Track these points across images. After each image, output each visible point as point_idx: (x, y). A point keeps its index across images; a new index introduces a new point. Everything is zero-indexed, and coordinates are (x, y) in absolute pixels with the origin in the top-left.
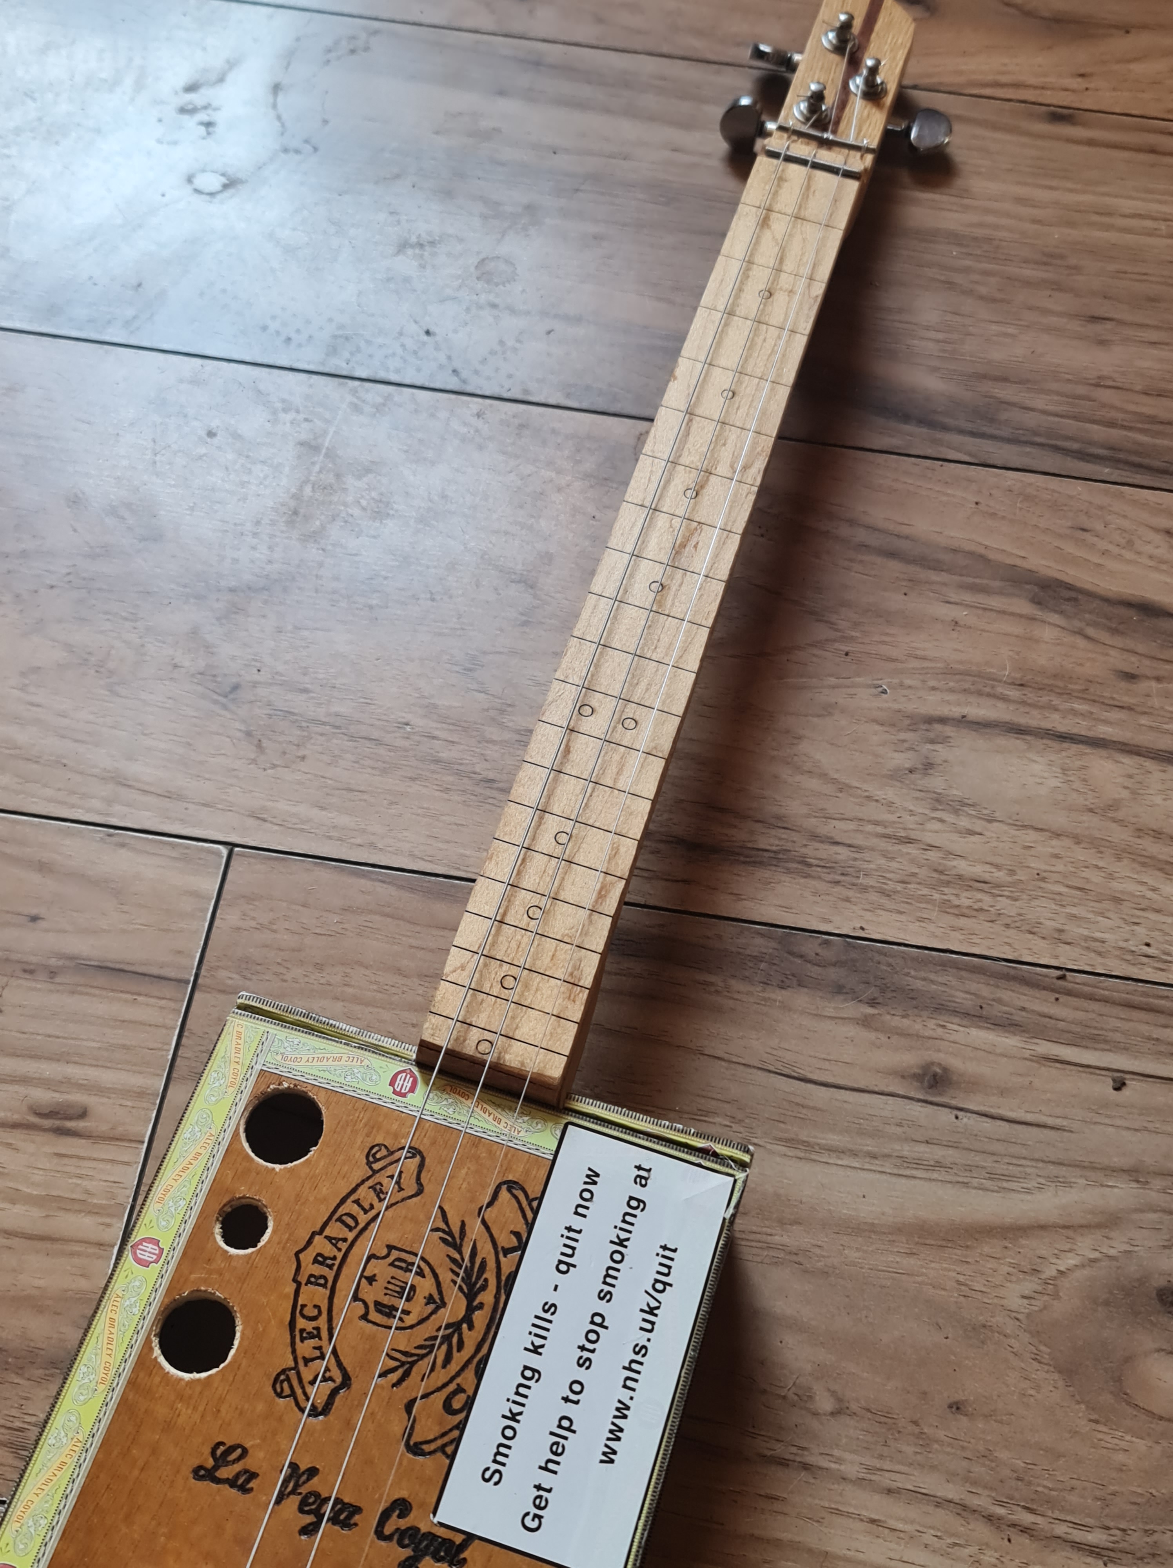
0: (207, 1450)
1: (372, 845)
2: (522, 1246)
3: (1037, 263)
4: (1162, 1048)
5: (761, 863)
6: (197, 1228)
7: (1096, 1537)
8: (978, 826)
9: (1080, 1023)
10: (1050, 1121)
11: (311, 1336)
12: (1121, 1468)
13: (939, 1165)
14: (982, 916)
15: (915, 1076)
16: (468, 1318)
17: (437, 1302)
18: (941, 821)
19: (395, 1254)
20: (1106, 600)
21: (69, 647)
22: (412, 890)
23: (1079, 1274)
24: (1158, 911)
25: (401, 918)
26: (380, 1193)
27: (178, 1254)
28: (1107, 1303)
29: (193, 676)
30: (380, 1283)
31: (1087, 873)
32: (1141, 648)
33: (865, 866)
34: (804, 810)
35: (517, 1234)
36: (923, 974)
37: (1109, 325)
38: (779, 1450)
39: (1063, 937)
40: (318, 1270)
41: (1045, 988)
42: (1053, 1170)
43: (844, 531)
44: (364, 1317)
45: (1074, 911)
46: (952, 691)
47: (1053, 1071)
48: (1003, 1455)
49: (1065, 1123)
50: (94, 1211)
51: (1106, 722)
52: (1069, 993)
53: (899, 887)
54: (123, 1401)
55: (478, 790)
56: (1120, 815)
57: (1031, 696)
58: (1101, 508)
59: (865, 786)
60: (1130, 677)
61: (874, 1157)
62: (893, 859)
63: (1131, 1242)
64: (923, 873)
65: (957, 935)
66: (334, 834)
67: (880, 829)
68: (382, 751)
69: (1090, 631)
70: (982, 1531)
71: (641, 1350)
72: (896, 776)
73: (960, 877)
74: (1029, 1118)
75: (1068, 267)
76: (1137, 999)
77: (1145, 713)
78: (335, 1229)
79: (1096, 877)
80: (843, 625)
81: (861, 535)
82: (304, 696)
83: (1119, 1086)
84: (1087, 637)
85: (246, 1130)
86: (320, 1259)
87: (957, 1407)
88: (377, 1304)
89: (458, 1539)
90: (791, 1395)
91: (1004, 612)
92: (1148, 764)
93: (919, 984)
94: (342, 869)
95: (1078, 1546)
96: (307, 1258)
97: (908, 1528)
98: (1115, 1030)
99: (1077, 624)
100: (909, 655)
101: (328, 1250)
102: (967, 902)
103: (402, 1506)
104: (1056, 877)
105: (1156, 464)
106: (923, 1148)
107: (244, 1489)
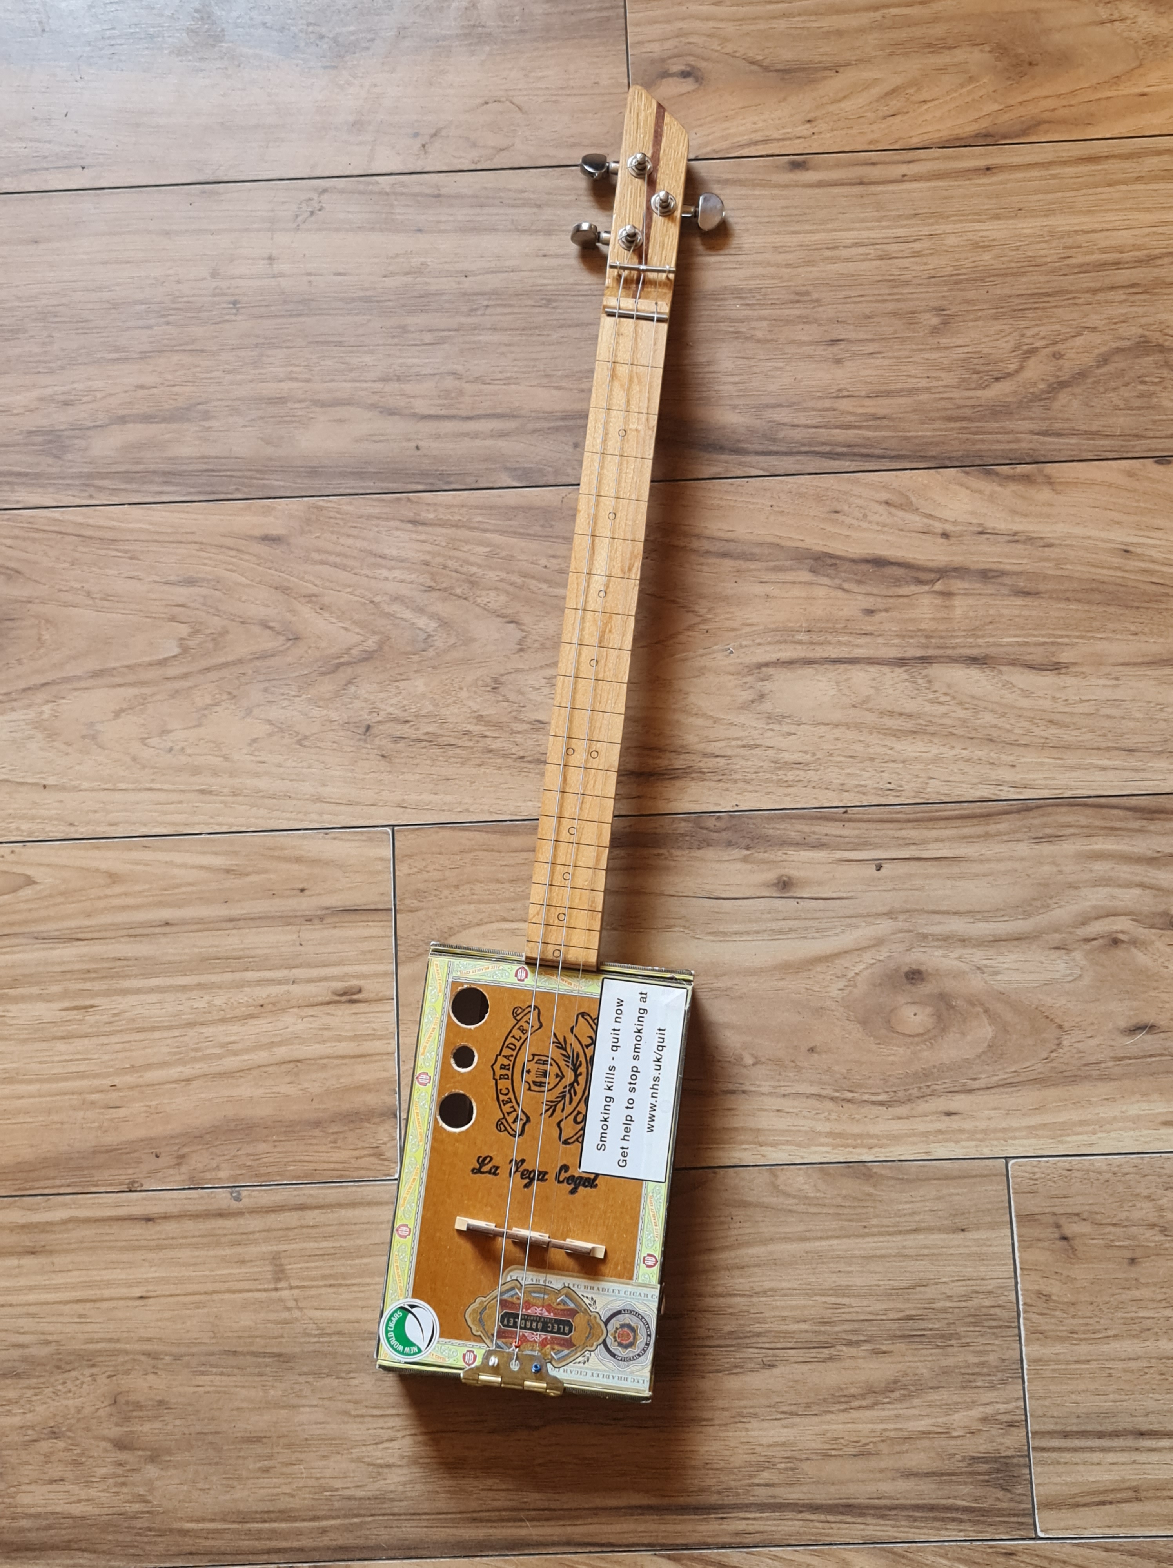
0: (475, 1161)
1: (467, 810)
2: (594, 1043)
3: (792, 302)
4: (901, 842)
5: (678, 777)
6: (443, 1063)
7: (882, 1097)
8: (793, 729)
9: (858, 837)
10: (844, 895)
11: (508, 1102)
12: (893, 1063)
13: (791, 930)
14: (800, 784)
15: (774, 885)
16: (576, 1080)
17: (561, 1076)
18: (772, 730)
19: (536, 1058)
20: (853, 561)
21: (270, 722)
22: (495, 832)
23: (865, 973)
24: (893, 761)
25: (493, 851)
26: (524, 1031)
27: (438, 1077)
28: (880, 984)
29: (342, 725)
30: (533, 1073)
31: (854, 746)
32: (875, 591)
33: (734, 767)
34: (697, 739)
35: (591, 1037)
36: (772, 826)
37: (842, 345)
38: (731, 1087)
39: (845, 788)
40: (504, 1072)
41: (836, 821)
42: (848, 921)
43: (695, 544)
44: (530, 1089)
45: (848, 771)
46: (770, 643)
47: (845, 867)
48: (836, 1068)
49: (852, 894)
50: (380, 1038)
51: (858, 646)
52: (850, 820)
53: (754, 776)
54: (433, 1148)
55: (517, 764)
56: (870, 706)
57: (815, 638)
58: (845, 493)
59: (729, 717)
60: (870, 612)
61: (758, 932)
62: (748, 760)
63: (890, 951)
64: (766, 765)
65: (788, 798)
66: (446, 808)
67: (739, 743)
68: (458, 751)
69: (846, 586)
70: (830, 1105)
71: (656, 1079)
72: (746, 706)
73: (786, 763)
74: (834, 895)
75: (812, 301)
76: (885, 816)
77: (880, 635)
78: (506, 1052)
79: (859, 747)
80: (703, 611)
81: (706, 545)
82: (408, 725)
83: (879, 868)
84: (844, 590)
85: (454, 1012)
86: (503, 1067)
87: (812, 1050)
88: (534, 1082)
89: (592, 1176)
90: (732, 1060)
91: (794, 583)
92: (886, 669)
93: (771, 832)
94: (455, 828)
95: (873, 1103)
96: (497, 1067)
97: (795, 1110)
98: (875, 837)
99: (837, 581)
100: (743, 624)
101: (506, 1062)
102: (791, 778)
103: (565, 1168)
104: (837, 752)
105: (878, 452)
106: (783, 922)
107: (495, 1174)
